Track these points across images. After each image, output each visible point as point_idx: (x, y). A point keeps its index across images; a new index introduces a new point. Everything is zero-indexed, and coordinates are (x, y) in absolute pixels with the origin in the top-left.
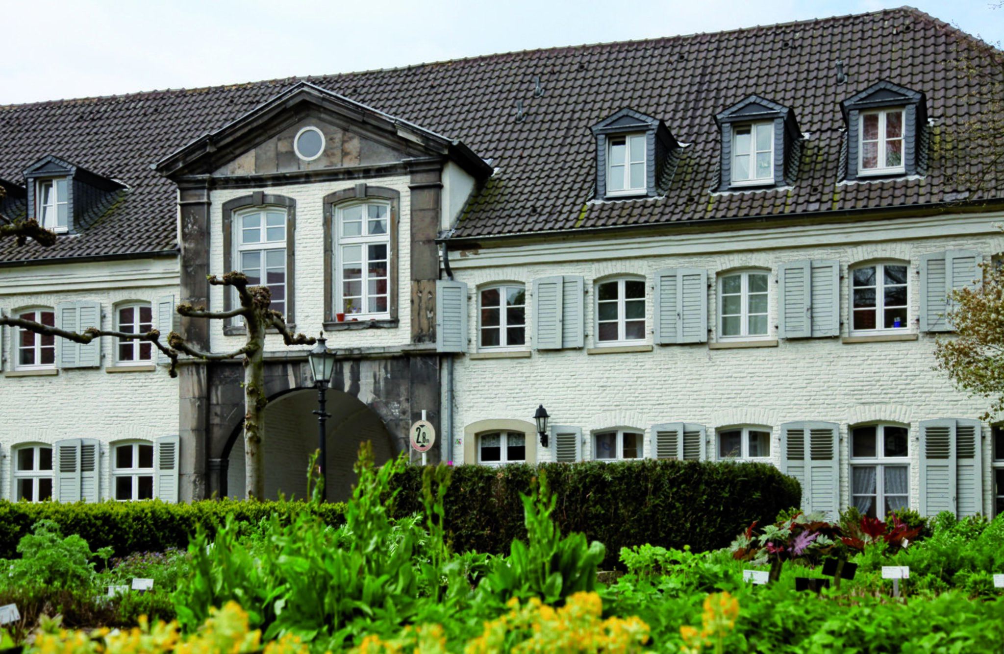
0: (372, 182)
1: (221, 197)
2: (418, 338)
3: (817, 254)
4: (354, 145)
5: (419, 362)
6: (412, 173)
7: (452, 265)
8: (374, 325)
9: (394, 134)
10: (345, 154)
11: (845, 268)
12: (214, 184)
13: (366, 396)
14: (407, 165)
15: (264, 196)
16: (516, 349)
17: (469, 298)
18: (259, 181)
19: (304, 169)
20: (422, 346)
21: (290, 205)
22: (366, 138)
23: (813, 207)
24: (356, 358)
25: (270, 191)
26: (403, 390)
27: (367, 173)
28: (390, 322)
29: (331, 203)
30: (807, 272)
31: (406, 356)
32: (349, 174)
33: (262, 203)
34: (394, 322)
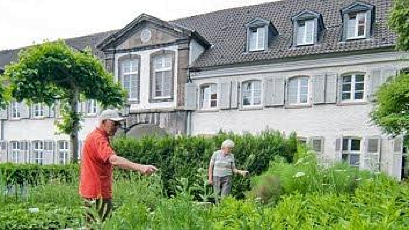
0: (166, 48)
1: (118, 56)
2: (179, 105)
3: (329, 70)
4: (160, 35)
5: (179, 113)
6: (179, 44)
7: (191, 78)
8: (165, 100)
9: (173, 29)
10: (157, 39)
11: (340, 76)
12: (115, 52)
13: (161, 126)
14: (177, 41)
15: (130, 55)
16: (213, 109)
17: (197, 90)
18: (129, 50)
19: (143, 45)
20: (180, 108)
21: (139, 58)
22: (164, 32)
23: (327, 51)
24: (159, 112)
25: (133, 53)
26: (174, 124)
27: (164, 45)
28: (171, 99)
29: (153, 57)
30: (324, 77)
31: (175, 111)
32: (158, 46)
33: (130, 57)
34: (172, 99)
